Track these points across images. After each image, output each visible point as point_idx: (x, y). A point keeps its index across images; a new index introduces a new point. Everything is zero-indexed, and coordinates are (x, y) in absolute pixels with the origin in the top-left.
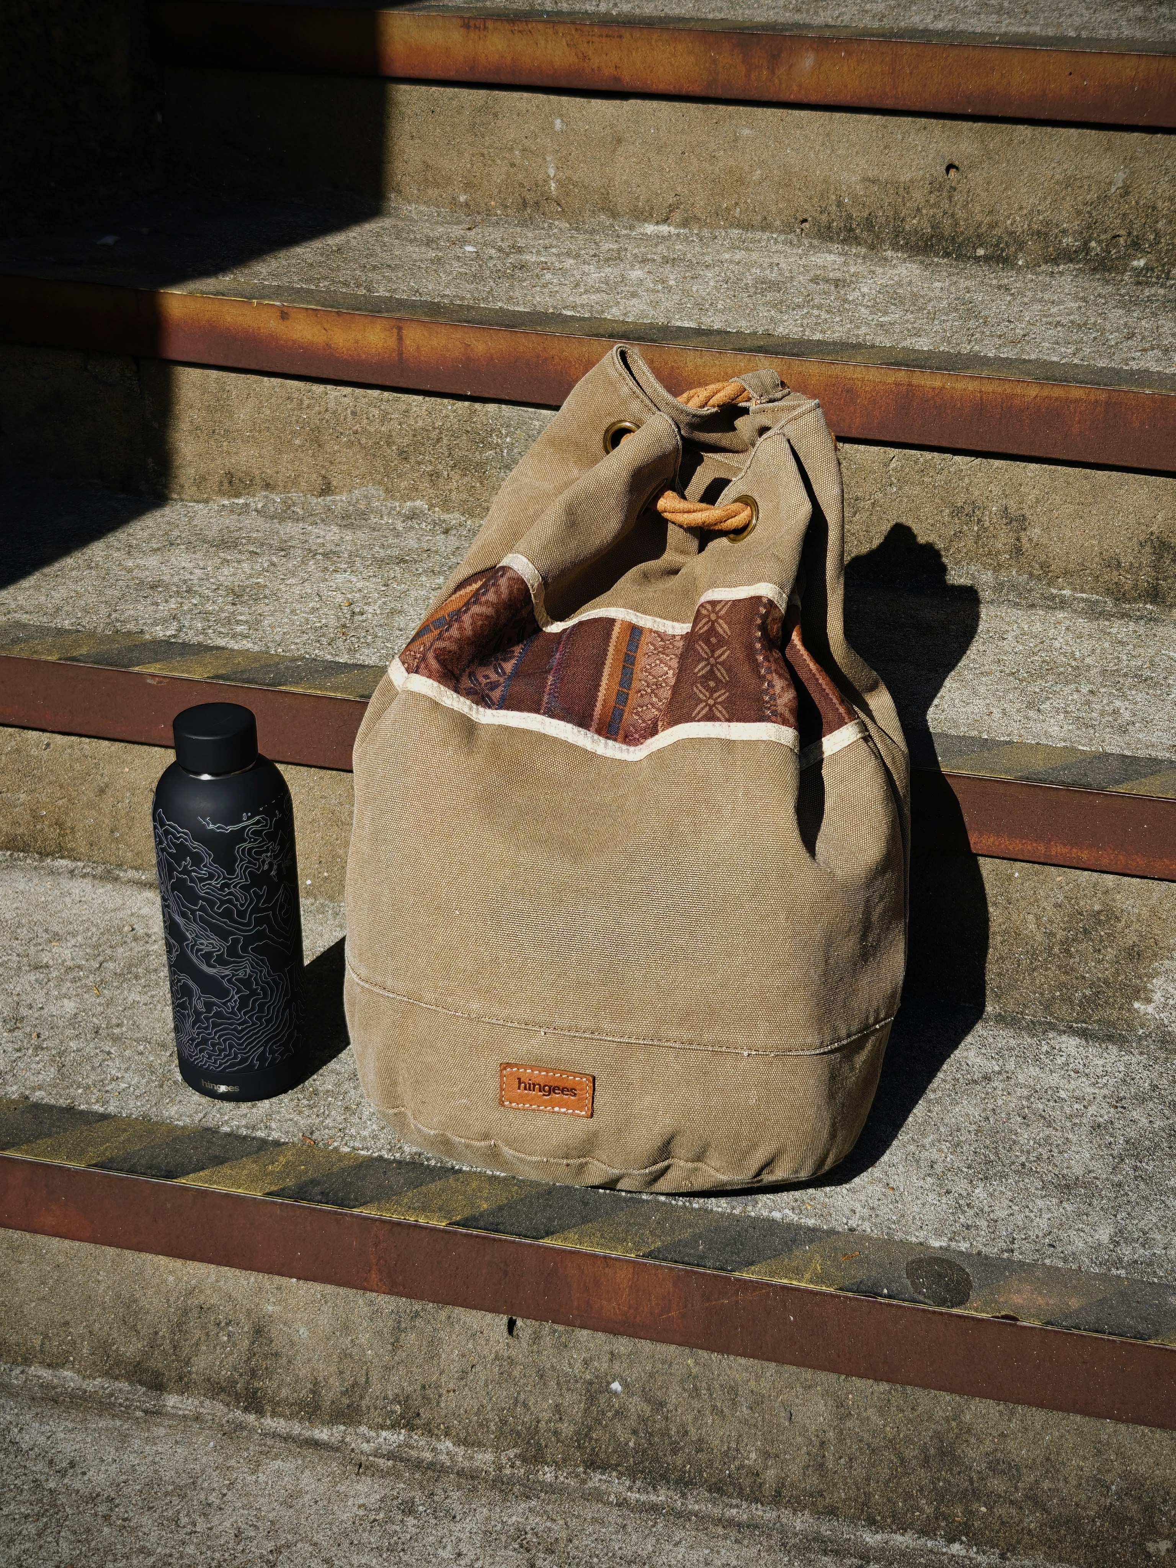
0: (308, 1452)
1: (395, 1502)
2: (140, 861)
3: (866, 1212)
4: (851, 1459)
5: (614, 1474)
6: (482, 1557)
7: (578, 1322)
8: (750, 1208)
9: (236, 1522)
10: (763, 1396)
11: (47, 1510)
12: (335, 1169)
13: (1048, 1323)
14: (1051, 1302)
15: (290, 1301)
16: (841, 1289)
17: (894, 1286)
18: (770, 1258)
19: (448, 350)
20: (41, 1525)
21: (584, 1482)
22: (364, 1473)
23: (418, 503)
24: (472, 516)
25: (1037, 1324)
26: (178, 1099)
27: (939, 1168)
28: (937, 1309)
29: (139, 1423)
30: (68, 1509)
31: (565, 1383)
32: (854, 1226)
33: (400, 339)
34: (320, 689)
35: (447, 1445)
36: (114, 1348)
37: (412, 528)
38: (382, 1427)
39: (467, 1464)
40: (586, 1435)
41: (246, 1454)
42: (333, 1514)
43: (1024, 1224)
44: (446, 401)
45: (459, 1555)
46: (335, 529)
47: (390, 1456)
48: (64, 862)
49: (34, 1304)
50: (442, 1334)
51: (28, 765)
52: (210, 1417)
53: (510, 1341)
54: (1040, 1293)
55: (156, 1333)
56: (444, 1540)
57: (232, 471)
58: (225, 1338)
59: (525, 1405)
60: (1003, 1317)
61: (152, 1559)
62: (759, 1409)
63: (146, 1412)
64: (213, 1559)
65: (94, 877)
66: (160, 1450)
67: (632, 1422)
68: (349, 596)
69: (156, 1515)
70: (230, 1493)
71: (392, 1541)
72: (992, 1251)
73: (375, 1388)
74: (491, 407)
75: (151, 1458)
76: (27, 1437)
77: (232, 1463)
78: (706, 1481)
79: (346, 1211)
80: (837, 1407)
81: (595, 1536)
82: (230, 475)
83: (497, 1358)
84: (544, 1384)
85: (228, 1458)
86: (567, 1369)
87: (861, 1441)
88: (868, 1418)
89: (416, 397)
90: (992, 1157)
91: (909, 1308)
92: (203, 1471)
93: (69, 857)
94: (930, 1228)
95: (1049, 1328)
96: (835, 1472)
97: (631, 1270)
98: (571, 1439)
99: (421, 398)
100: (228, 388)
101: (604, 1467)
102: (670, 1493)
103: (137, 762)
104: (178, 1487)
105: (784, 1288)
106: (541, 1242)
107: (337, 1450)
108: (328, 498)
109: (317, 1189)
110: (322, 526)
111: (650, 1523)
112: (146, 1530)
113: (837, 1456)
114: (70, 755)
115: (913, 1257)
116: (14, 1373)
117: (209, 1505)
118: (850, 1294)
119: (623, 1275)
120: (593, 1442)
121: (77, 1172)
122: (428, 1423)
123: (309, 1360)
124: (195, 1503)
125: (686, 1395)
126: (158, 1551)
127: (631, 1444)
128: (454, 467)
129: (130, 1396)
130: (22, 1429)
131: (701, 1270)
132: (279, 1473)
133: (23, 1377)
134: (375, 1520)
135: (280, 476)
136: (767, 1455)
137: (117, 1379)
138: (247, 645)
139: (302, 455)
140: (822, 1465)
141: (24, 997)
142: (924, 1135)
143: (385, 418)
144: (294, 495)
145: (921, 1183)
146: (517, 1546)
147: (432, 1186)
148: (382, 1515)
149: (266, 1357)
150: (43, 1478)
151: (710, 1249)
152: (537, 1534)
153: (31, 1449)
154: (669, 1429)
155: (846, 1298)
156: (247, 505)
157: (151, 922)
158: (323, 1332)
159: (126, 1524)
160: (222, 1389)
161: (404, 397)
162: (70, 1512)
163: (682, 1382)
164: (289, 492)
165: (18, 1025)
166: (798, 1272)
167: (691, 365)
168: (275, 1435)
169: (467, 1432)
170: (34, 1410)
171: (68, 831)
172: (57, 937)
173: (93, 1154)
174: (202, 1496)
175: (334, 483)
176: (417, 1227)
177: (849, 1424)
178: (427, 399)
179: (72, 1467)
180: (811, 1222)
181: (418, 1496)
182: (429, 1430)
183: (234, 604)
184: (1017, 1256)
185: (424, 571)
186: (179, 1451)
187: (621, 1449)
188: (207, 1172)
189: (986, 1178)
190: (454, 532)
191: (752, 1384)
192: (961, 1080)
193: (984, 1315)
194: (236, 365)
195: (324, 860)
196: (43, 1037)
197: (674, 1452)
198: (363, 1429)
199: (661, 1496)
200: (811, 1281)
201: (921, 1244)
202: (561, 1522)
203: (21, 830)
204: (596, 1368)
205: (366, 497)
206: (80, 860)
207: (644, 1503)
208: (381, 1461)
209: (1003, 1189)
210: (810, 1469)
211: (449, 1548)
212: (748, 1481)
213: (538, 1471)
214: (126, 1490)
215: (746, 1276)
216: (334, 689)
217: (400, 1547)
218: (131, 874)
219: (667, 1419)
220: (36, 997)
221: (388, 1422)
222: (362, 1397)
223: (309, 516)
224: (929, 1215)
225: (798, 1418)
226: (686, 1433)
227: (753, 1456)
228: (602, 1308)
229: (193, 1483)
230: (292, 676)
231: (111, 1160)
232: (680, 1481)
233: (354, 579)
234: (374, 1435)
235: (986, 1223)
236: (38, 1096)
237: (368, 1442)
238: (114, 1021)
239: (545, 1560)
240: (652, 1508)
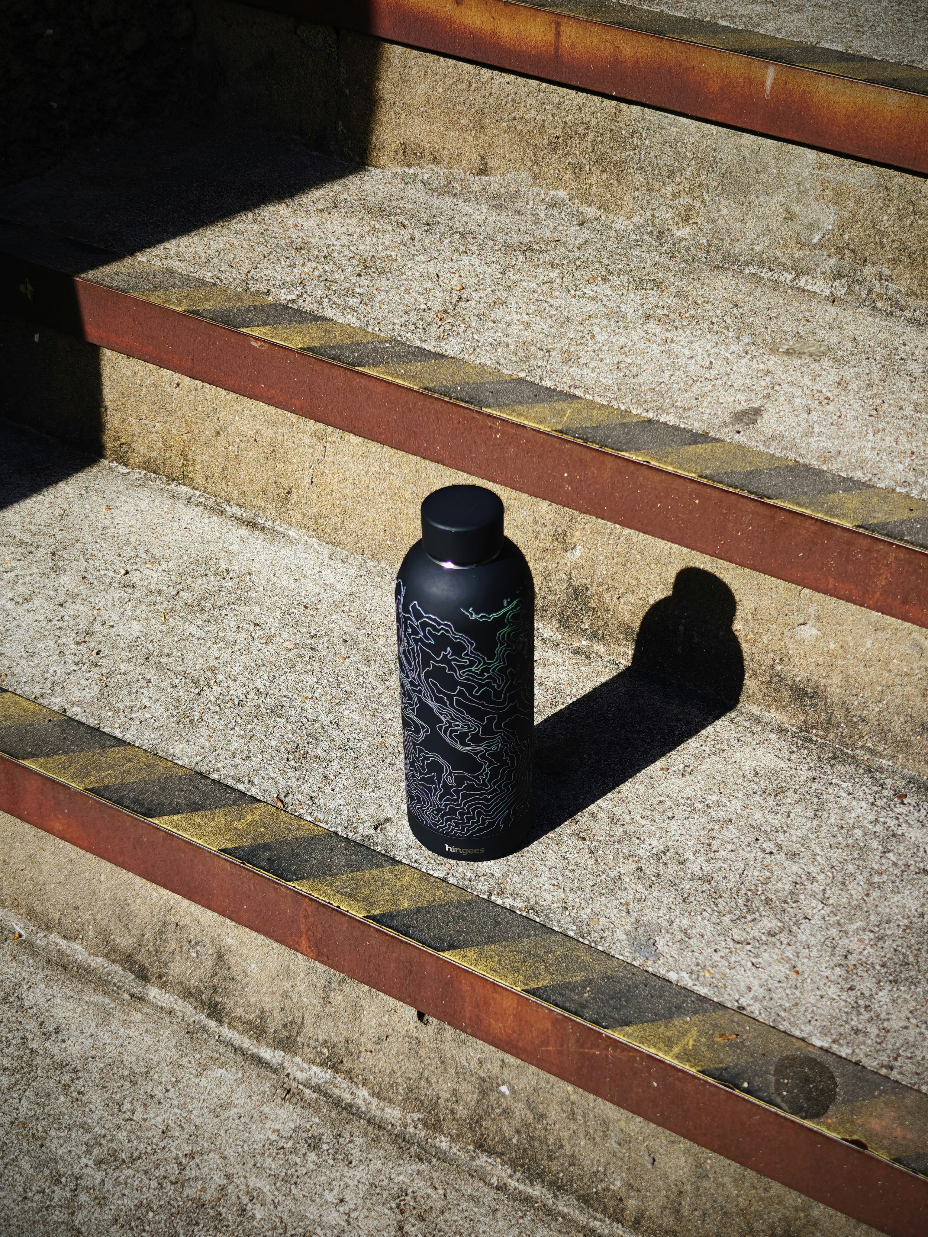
0: (251, 1068)
1: (305, 1135)
2: (243, 500)
3: (761, 992)
4: (704, 1214)
5: (498, 1160)
6: (360, 1208)
7: (469, 1031)
8: (650, 963)
9: (168, 1119)
10: (631, 1137)
11: (23, 1068)
12: (291, 837)
13: (897, 1160)
14: (909, 1136)
15: (245, 939)
16: (703, 1072)
17: (757, 1082)
18: (647, 1022)
19: (599, 50)
20: (13, 1080)
21: (473, 1158)
22: (290, 1100)
23: (561, 193)
24: (607, 211)
25: (884, 1157)
26: (187, 738)
27: (852, 960)
28: (789, 1116)
29: (123, 1004)
30: (39, 1071)
31: (461, 1073)
32: (745, 1004)
33: (558, 34)
34: (393, 376)
35: (363, 1092)
36: (112, 937)
37: (553, 215)
38: (313, 1063)
39: (378, 1113)
40: (477, 1122)
41: (198, 1056)
42: (250, 1133)
43: (916, 1041)
44: (595, 98)
45: (342, 1201)
46: (484, 208)
47: (317, 1089)
48: (184, 489)
49: (53, 886)
50: (363, 1003)
51: (162, 399)
52: (181, 1014)
53: (419, 1024)
54: (901, 1124)
55: (143, 935)
56: (334, 1183)
57: (407, 142)
58: (195, 955)
59: (428, 1082)
60: (853, 1142)
61: (88, 1136)
62: (626, 1146)
63: (132, 996)
64: (137, 1149)
65: (206, 506)
66: (131, 1034)
67: (516, 1123)
68: (464, 280)
69: (106, 1095)
70: (172, 1090)
71: (289, 1172)
72: (871, 1064)
73: (309, 1030)
74: (636, 109)
75: (121, 1040)
76: (31, 996)
77: (185, 1062)
78: (576, 1191)
79: (282, 882)
80: (697, 1166)
81: (466, 1214)
82: (404, 146)
83: (407, 1035)
84: (445, 1069)
85: (183, 1055)
86: (464, 1062)
87: (715, 1201)
88: (724, 1185)
89: (569, 91)
90: (911, 959)
91: (764, 1108)
92: (158, 1063)
93: (190, 485)
94: (818, 1024)
95: (896, 1166)
96: (689, 1220)
97: (516, 1001)
98: (465, 1120)
99: (574, 92)
100: (409, 64)
101: (491, 1152)
102: (544, 1190)
103: (246, 412)
104: (134, 1074)
105: (650, 1057)
106: (442, 955)
107: (275, 1071)
108: (485, 178)
109: (267, 854)
110: (474, 204)
111: (520, 1214)
112: (93, 1108)
113: (693, 1207)
114: (195, 397)
115: (789, 1053)
116: (38, 935)
117: (152, 1097)
118: (710, 1080)
119: (509, 1003)
120: (483, 1129)
121: (76, 793)
122: (350, 1071)
123: (258, 992)
124: (141, 1092)
125: (564, 1115)
126: (96, 1130)
127: (514, 1141)
128: (595, 163)
129: (123, 979)
130: (30, 987)
131: (579, 1020)
132: (219, 1082)
133: (45, 941)
134: (283, 1148)
135: (446, 153)
136: (630, 1187)
137: (113, 962)
138: (351, 319)
139: (466, 135)
140: (678, 1211)
141: (103, 612)
142: (851, 920)
143: (540, 108)
144: (455, 171)
145: (828, 972)
146: (394, 1206)
147: (367, 873)
148: (290, 1144)
149: (225, 978)
150: (30, 1037)
151: (594, 999)
152: (415, 1198)
153: (31, 1008)
154: (547, 1139)
155: (706, 1082)
156: (416, 175)
157: (234, 559)
158: (270, 972)
159: (80, 1097)
160: (191, 995)
161: (559, 89)
162: (40, 1074)
163: (561, 1103)
164: (451, 168)
165: (87, 639)
166: (669, 1043)
167: (822, 91)
168: (228, 1044)
169: (380, 1088)
170: (47, 972)
171: (190, 463)
172: (153, 560)
173: (93, 781)
174: (149, 1088)
175: (491, 164)
176: (337, 911)
177: (706, 1184)
178: (579, 94)
179: (57, 1033)
180: (703, 991)
181: (327, 1133)
182: (349, 1075)
183: (359, 275)
184: (894, 1075)
185: (545, 263)
186: (146, 1039)
187: (506, 1141)
188: (180, 817)
189: (896, 982)
190: (589, 225)
191: (622, 1124)
192: (912, 868)
193: (833, 1135)
194: (415, 43)
195: (388, 530)
196: (101, 655)
197: (551, 1159)
198: (298, 1059)
199: (537, 1191)
200: (677, 1057)
201: (803, 1040)
202: (441, 1192)
203: (154, 455)
204: (488, 1069)
205: (516, 181)
206: (197, 489)
207: (520, 1192)
208: (307, 1091)
209: (908, 997)
210: (667, 1210)
211: (335, 1192)
212: (613, 1203)
213: (436, 1137)
214: (91, 1066)
215: (616, 1035)
216: (404, 377)
217: (294, 1179)
218: (236, 510)
219: (546, 1129)
220: (112, 614)
221: (318, 1060)
222: (298, 1034)
223: (466, 195)
224: (825, 1009)
225: (660, 1164)
226: (561, 1147)
227: (618, 1183)
228: (490, 1025)
229: (146, 1073)
230: (374, 359)
231: (106, 788)
232: (552, 1184)
233: (477, 263)
234: (307, 1067)
235: (876, 1031)
236: (74, 711)
237: (302, 1071)
238: (166, 650)
239: (413, 1226)
240: (526, 1199)
